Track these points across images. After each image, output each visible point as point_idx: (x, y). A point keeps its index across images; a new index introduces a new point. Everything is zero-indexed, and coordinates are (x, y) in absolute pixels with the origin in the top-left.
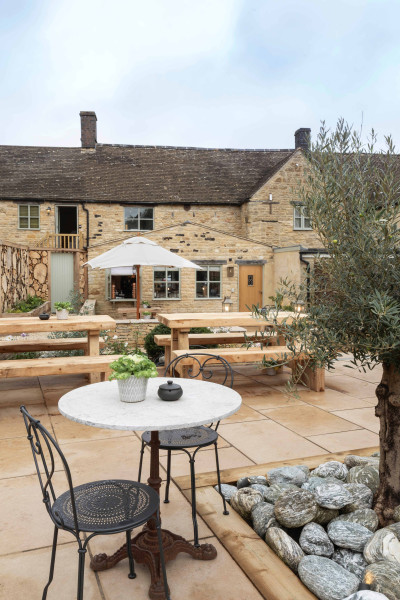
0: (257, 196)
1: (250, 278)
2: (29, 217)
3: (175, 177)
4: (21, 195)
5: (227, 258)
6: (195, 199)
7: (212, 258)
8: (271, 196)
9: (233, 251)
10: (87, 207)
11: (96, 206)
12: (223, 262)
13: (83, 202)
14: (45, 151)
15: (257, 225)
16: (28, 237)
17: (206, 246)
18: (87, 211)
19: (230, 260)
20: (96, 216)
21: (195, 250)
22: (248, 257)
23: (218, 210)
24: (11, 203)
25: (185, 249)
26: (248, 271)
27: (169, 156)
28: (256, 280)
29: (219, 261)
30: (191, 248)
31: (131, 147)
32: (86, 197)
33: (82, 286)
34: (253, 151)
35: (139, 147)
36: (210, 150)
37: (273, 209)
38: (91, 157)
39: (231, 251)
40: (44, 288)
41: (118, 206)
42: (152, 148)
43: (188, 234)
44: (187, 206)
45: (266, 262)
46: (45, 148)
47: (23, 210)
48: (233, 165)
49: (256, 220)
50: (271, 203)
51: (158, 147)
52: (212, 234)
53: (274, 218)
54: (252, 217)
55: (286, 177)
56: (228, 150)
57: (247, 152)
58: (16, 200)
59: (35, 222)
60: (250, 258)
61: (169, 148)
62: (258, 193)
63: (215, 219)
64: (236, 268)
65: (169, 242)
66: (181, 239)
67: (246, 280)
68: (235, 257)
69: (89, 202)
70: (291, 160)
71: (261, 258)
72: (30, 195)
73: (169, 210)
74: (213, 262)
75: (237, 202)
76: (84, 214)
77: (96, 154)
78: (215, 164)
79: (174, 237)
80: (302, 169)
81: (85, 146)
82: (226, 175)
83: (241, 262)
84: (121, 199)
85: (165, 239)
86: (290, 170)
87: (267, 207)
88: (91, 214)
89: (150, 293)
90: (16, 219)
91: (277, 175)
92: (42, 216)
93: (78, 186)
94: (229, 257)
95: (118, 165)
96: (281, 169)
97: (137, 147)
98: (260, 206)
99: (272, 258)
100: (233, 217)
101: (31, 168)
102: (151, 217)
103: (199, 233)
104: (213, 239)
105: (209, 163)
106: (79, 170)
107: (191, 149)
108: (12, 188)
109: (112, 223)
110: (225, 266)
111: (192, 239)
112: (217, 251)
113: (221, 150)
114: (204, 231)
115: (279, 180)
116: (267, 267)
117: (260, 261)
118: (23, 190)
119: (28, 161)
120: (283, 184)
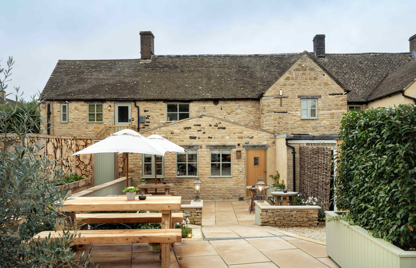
0: (270, 92)
1: (256, 160)
2: (96, 113)
3: (209, 79)
4: (89, 97)
5: (236, 143)
6: (223, 95)
7: (224, 143)
8: (281, 91)
9: (241, 138)
10: (138, 104)
11: (145, 103)
12: (232, 147)
13: (135, 101)
14: (114, 62)
15: (270, 116)
16: (95, 128)
17: (218, 134)
18: (138, 107)
19: (239, 145)
20: (145, 111)
21: (209, 137)
22: (253, 142)
23: (241, 103)
24: (82, 103)
25: (201, 137)
26: (253, 154)
27: (208, 62)
28: (261, 161)
29: (229, 146)
30: (206, 136)
31: (178, 56)
32: (138, 97)
33: (121, 166)
34: (277, 55)
35: (185, 57)
36: (241, 56)
37: (283, 103)
38: (147, 66)
39: (239, 138)
40: (89, 168)
41: (162, 103)
42: (195, 57)
43: (203, 125)
44: (216, 101)
45: (269, 146)
46: (114, 60)
47: (91, 108)
48: (258, 68)
49: (269, 111)
50: (281, 98)
51: (200, 56)
52: (223, 124)
53: (285, 110)
54: (266, 108)
55: (294, 76)
56: (256, 55)
57: (272, 56)
58: (86, 101)
59: (100, 117)
60: (255, 143)
61: (208, 56)
62: (270, 89)
63: (239, 111)
64: (244, 152)
65: (188, 131)
66: (198, 128)
67: (252, 161)
68: (242, 142)
69: (140, 100)
70: (299, 62)
71: (265, 143)
72: (97, 96)
73: (202, 105)
74: (224, 147)
75: (256, 97)
76: (136, 109)
77: (152, 63)
78: (243, 67)
79: (192, 127)
80: (308, 68)
81: (143, 58)
82: (251, 76)
83: (248, 146)
84: (165, 97)
85: (185, 128)
86: (297, 70)
87: (278, 101)
88: (141, 109)
89: (174, 172)
90: (86, 115)
91: (287, 75)
92: (104, 112)
93: (133, 88)
94: (237, 143)
95: (166, 71)
96: (290, 69)
97: (184, 56)
98: (272, 100)
99: (274, 143)
100: (254, 109)
101: (101, 76)
102: (188, 111)
103: (213, 124)
104: (224, 128)
105: (239, 67)
106: (136, 76)
107: (226, 56)
108: (84, 92)
109: (157, 116)
110: (234, 150)
111: (207, 129)
112: (227, 137)
113: (250, 56)
114: (217, 121)
115: (288, 78)
116: (269, 150)
117: (264, 146)
118: (93, 93)
119: (100, 71)
120: (291, 81)
